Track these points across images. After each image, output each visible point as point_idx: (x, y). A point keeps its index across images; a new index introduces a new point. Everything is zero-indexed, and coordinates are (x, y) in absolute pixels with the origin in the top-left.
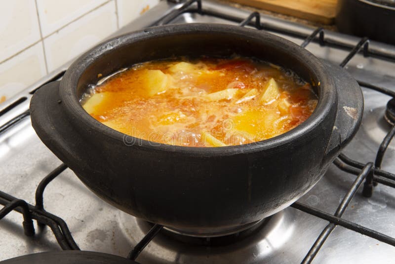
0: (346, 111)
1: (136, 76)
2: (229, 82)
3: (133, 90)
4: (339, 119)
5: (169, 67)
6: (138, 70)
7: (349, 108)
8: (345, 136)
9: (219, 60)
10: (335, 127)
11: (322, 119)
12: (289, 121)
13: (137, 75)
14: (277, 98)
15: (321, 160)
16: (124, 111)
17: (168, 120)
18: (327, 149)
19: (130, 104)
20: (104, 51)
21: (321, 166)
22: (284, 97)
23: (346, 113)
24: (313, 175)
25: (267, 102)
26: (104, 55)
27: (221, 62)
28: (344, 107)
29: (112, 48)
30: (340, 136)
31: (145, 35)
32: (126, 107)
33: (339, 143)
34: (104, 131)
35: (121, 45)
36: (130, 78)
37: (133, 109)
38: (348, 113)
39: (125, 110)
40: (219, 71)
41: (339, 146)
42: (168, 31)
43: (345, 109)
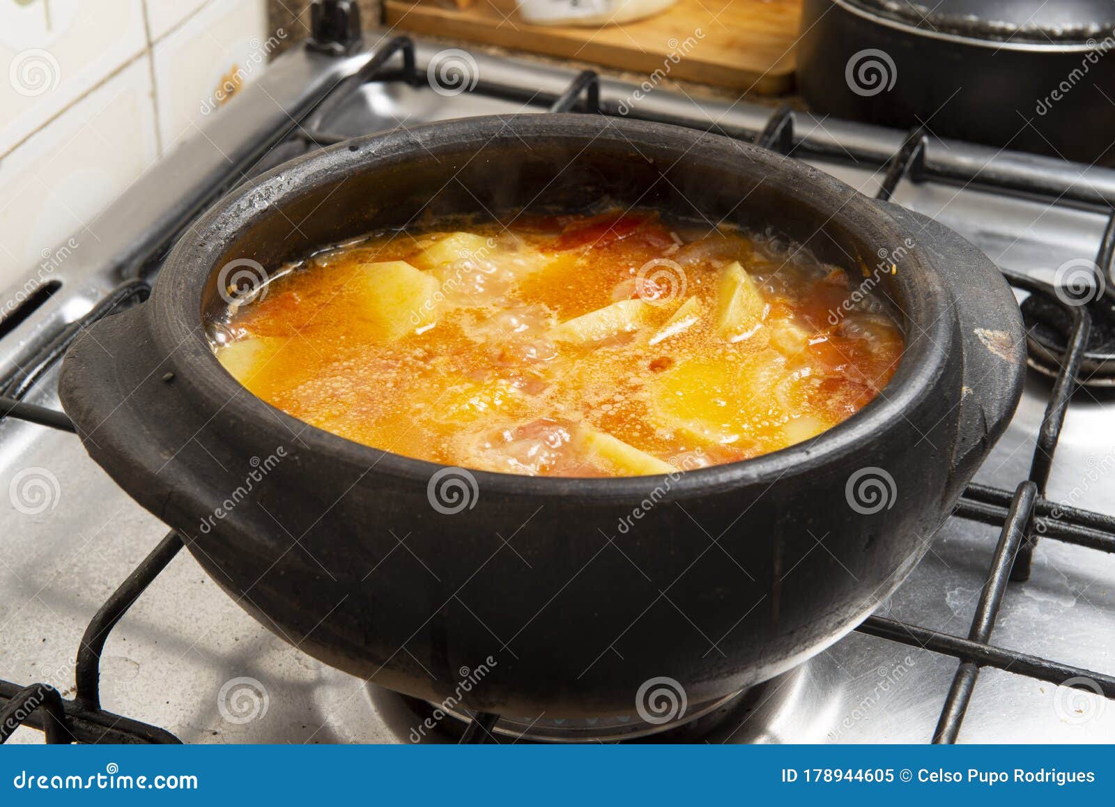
0: (983, 341)
1: (335, 284)
2: (611, 282)
3: (343, 328)
4: (971, 364)
5: (421, 251)
6: (333, 267)
7: (988, 332)
8: (994, 413)
9: (562, 221)
10: (965, 389)
11: (939, 368)
12: (817, 383)
13: (333, 279)
14: (764, 318)
15: (944, 485)
16: (334, 389)
17: (471, 405)
18: (954, 452)
19: (350, 368)
20: (246, 215)
21: (944, 500)
22: (782, 315)
23: (985, 347)
24: (925, 529)
25: (739, 334)
26: (248, 226)
27: (570, 224)
28: (976, 331)
29: (266, 204)
30: (982, 412)
31: (353, 162)
32: (339, 378)
33: (983, 434)
34: (340, 453)
35: (291, 193)
36: (318, 293)
37: (364, 380)
38: (989, 347)
39: (335, 385)
40: (571, 252)
41: (983, 440)
42: (417, 144)
43: (980, 336)
